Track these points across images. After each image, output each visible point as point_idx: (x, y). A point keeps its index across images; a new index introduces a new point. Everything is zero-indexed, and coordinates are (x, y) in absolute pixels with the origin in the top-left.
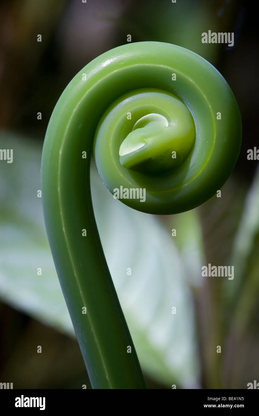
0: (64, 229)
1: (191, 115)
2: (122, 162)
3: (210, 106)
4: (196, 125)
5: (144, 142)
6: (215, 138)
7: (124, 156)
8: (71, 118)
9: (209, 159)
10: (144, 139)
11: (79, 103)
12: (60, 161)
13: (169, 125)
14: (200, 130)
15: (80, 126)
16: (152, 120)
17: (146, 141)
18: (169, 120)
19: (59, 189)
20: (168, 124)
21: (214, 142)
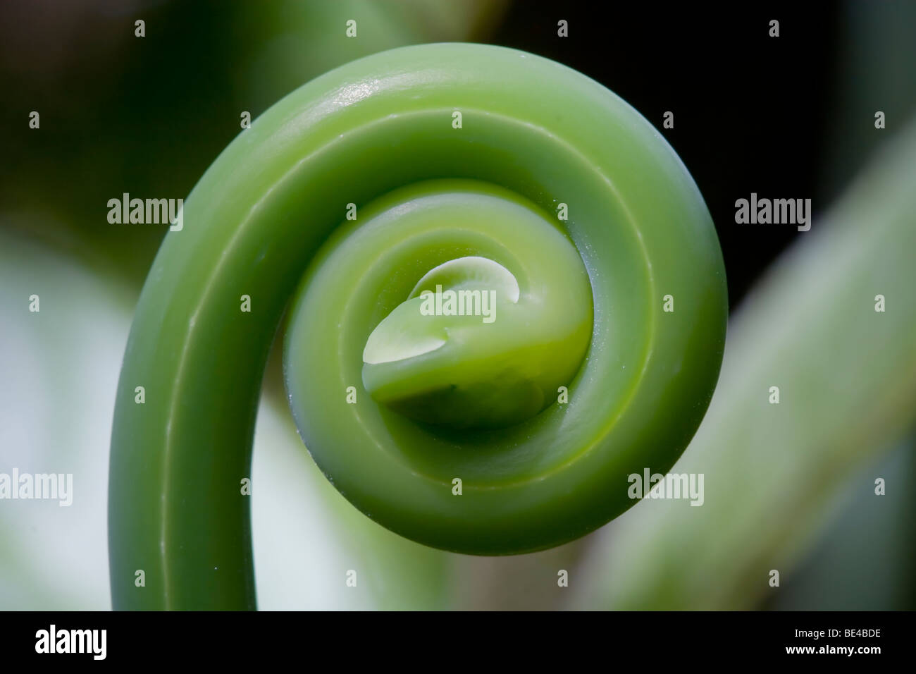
0: (163, 544)
1: (589, 280)
2: (367, 380)
3: (650, 266)
4: (597, 311)
5: (444, 335)
6: (648, 358)
7: (378, 366)
8: (241, 228)
9: (619, 417)
10: (446, 329)
11: (270, 191)
12: (186, 347)
13: (521, 300)
14: (608, 330)
15: (263, 257)
16: (473, 277)
17: (449, 334)
18: (523, 285)
19: (169, 428)
20: (518, 294)
21: (644, 370)
